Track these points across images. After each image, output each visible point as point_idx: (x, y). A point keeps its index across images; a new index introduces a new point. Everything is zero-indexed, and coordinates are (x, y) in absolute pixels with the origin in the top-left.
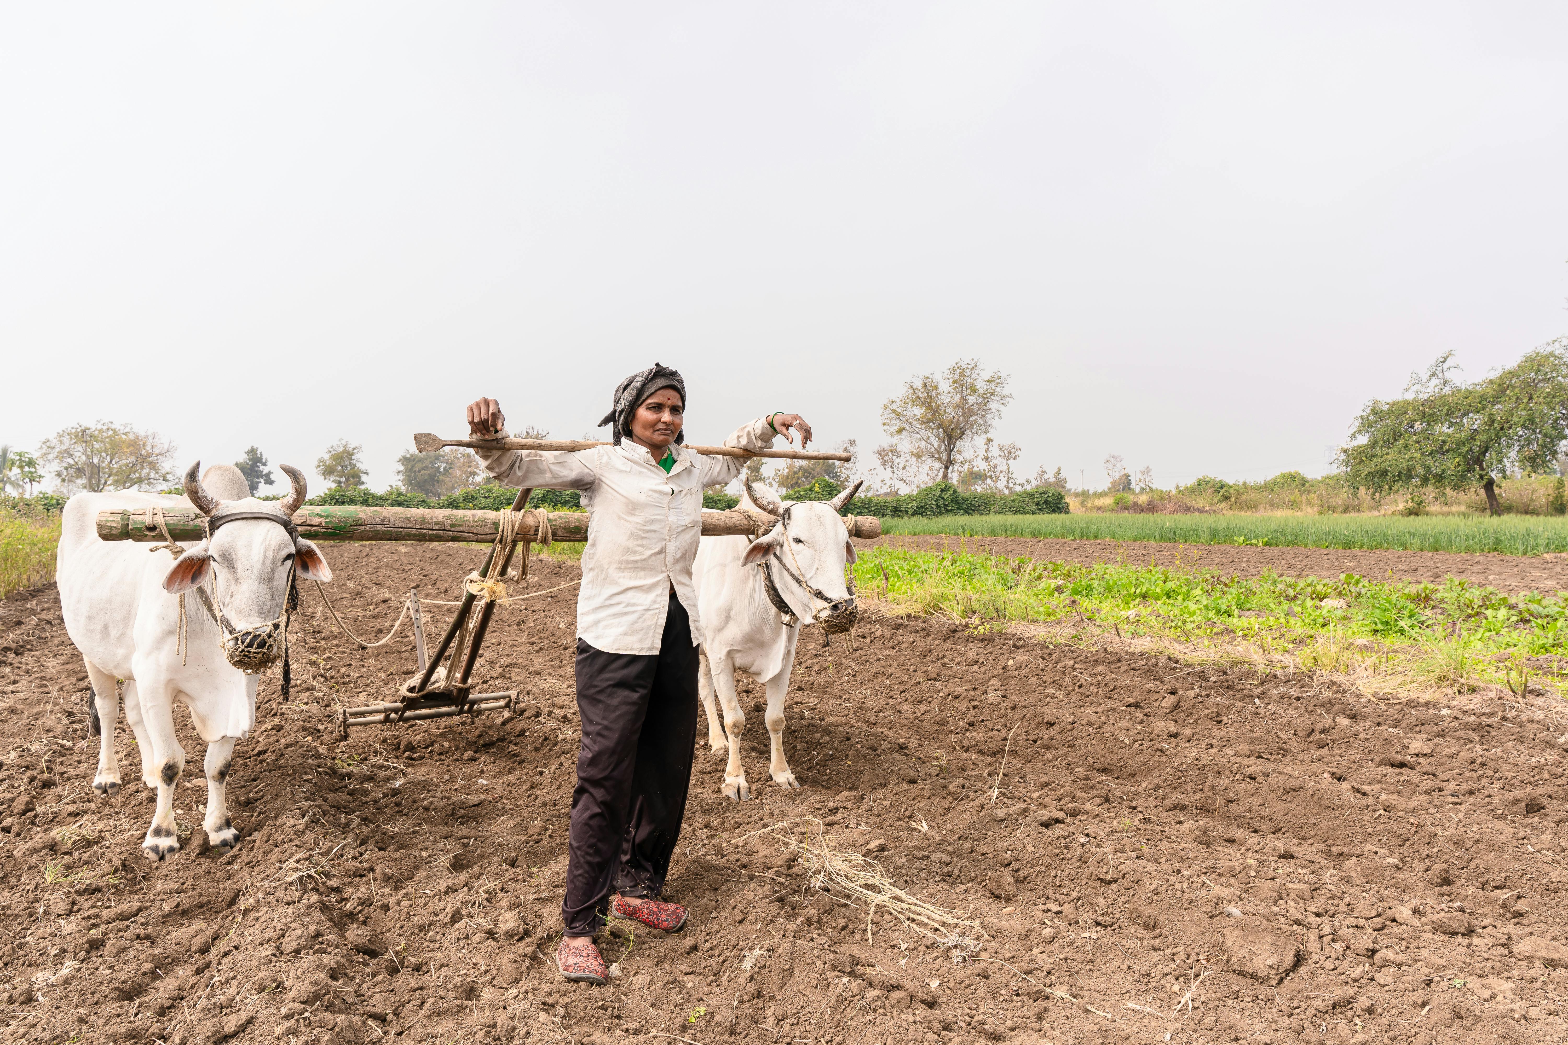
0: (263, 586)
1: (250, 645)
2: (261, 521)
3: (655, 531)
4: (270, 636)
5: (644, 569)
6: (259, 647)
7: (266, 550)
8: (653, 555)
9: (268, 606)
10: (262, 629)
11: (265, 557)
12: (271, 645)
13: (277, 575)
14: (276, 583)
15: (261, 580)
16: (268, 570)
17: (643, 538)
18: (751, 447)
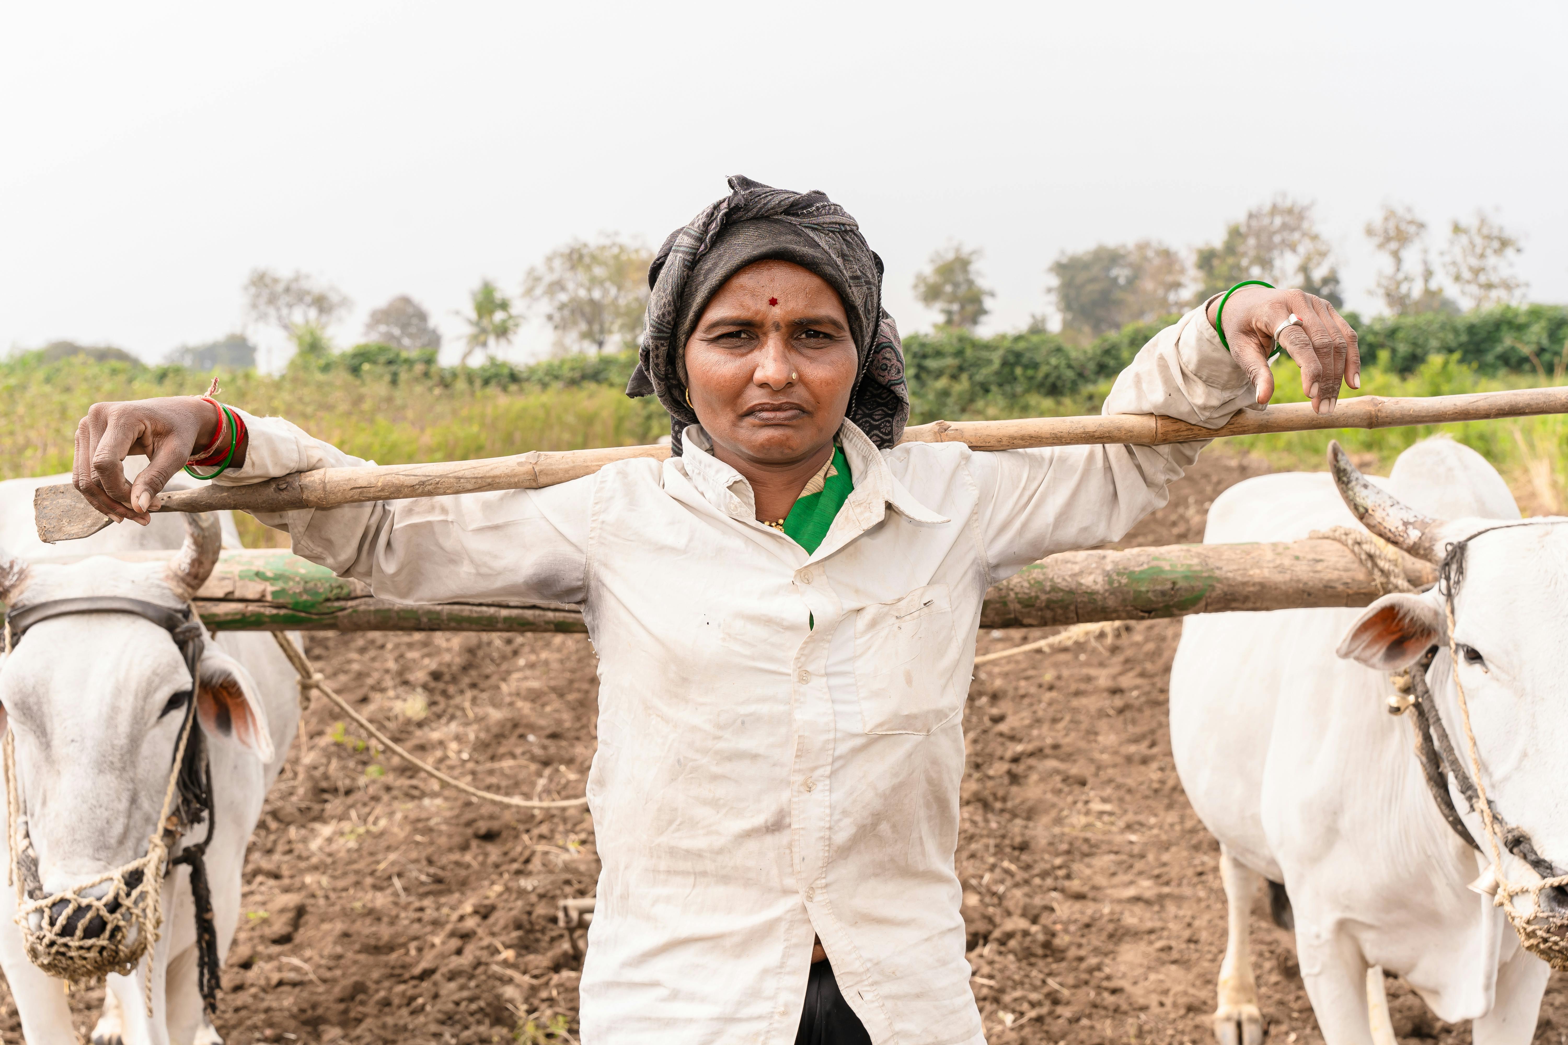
0: (110, 780)
1: (67, 930)
2: (113, 618)
3: (754, 757)
4: (114, 906)
5: (725, 879)
6: (89, 933)
7: (118, 692)
8: (750, 834)
9: (118, 828)
10: (97, 892)
11: (115, 710)
12: (117, 929)
13: (145, 749)
14: (143, 768)
15: (102, 765)
16: (122, 741)
17: (715, 778)
18: (1180, 409)
